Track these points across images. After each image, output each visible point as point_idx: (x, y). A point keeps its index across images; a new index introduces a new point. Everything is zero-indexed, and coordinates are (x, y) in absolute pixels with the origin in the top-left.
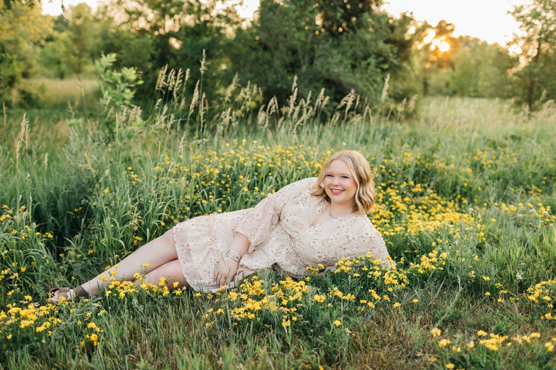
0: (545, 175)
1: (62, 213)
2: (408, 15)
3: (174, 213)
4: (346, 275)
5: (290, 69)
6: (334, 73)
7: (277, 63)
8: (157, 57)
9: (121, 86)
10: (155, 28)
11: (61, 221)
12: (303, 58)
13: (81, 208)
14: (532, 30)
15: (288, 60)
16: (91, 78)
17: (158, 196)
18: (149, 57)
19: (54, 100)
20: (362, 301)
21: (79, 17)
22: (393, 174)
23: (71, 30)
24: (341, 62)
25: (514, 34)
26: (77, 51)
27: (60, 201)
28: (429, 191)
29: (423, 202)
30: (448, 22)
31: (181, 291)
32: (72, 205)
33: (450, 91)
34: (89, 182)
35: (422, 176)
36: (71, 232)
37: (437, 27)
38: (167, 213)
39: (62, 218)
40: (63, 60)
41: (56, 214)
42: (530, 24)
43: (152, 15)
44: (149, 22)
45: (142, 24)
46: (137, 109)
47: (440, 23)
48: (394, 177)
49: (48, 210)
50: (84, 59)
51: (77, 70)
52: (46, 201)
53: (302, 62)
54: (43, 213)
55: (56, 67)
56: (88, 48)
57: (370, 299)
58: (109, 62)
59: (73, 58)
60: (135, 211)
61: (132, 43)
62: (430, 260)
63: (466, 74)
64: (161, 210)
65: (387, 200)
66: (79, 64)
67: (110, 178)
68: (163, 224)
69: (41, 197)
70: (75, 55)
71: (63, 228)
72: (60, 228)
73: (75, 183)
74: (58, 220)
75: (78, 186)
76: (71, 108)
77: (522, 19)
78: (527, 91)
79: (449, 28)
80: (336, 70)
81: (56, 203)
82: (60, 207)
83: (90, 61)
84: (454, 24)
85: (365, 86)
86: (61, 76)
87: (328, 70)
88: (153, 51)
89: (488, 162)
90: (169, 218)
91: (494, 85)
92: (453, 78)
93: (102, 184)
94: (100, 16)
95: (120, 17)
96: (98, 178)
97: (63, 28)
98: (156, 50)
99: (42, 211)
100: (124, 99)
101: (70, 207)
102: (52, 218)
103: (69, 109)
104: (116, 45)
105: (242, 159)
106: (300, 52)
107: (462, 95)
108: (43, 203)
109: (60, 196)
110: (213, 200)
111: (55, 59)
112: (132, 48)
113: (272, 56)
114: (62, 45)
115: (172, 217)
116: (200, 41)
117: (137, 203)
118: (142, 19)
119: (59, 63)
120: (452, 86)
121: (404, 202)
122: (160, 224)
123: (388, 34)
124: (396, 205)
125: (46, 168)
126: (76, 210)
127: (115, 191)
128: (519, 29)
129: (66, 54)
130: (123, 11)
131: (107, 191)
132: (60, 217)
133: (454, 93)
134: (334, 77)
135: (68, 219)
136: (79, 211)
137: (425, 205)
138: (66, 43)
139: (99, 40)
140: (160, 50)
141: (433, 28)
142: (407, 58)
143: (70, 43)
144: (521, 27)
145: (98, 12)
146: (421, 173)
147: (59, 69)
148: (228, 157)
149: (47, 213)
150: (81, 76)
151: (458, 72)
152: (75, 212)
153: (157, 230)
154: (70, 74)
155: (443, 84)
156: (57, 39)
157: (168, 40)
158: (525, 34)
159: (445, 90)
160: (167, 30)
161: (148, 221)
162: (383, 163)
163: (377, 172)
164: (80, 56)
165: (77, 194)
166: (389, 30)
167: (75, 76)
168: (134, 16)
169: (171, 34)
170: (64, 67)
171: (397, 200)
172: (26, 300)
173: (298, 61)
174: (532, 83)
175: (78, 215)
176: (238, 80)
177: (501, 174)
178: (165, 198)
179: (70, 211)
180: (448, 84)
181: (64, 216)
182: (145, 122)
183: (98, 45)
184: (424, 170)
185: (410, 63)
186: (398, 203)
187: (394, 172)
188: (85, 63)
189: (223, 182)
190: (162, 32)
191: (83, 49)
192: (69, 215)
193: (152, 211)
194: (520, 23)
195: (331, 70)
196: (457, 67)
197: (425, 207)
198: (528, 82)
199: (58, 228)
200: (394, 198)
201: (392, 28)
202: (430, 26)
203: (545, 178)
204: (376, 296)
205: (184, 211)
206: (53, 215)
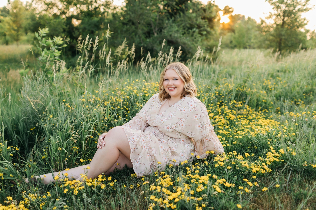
0: (304, 93)
1: (22, 132)
2: (212, 2)
3: (97, 129)
4: (223, 169)
5: (147, 35)
6: (174, 37)
7: (140, 32)
8: (67, 30)
9: (52, 48)
10: (63, 13)
11: (22, 137)
12: (155, 28)
13: (34, 128)
14: (279, 10)
15: (146, 29)
16: (24, 44)
17: (87, 118)
18: (62, 30)
19: (4, 57)
20: (240, 188)
21: (16, 8)
22: (223, 97)
23: (11, 15)
24: (178, 31)
25: (270, 12)
26: (16, 28)
27: (20, 125)
28: (246, 106)
29: (244, 113)
30: (230, 7)
31: (113, 183)
32: (28, 127)
33: (233, 46)
34: (39, 111)
35: (240, 97)
36: (29, 144)
37: (224, 10)
38: (93, 129)
39: (22, 135)
40: (7, 33)
41: (18, 133)
42: (278, 7)
43: (61, 6)
44: (59, 10)
45: (56, 11)
46: (63, 62)
47: (226, 7)
48: (223, 98)
49: (13, 130)
50: (20, 33)
51: (16, 39)
52: (11, 124)
53: (154, 31)
54: (10, 133)
55: (3, 37)
56: (23, 26)
57: (246, 185)
58: (44, 33)
59: (13, 32)
60: (73, 129)
61: (52, 22)
62: (273, 155)
63: (242, 36)
64: (90, 129)
65: (223, 113)
66: (18, 35)
67: (53, 108)
68: (92, 137)
69: (8, 122)
70: (15, 30)
71: (24, 142)
72: (21, 141)
73: (30, 112)
74: (20, 137)
75: (32, 113)
76: (23, 63)
77: (273, 4)
78: (278, 44)
79: (231, 10)
80: (176, 35)
81: (17, 125)
82: (21, 128)
83: (24, 34)
84: (233, 8)
85: (193, 44)
86: (7, 43)
87: (171, 35)
88: (65, 27)
89: (272, 86)
90: (95, 132)
91: (260, 41)
92: (234, 38)
93: (48, 111)
94: (28, 7)
95: (42, 7)
96: (44, 108)
97: (6, 14)
98: (66, 26)
99: (9, 131)
100: (55, 56)
101: (27, 127)
102: (16, 135)
103: (22, 64)
104: (42, 23)
105: (135, 91)
106: (153, 25)
107: (240, 48)
108: (10, 126)
109: (21, 121)
110: (121, 119)
111: (2, 33)
112: (52, 25)
113: (136, 28)
114: (7, 24)
115: (96, 132)
116: (93, 20)
117: (73, 124)
118: (55, 8)
119: (5, 35)
120: (234, 43)
121: (233, 114)
122: (90, 137)
123: (202, 14)
124: (229, 116)
125: (10, 103)
126: (31, 129)
127: (58, 116)
128: (273, 10)
129: (9, 30)
130: (43, 3)
131: (51, 116)
132: (21, 134)
133: (235, 46)
134: (174, 40)
135: (26, 136)
136: (33, 130)
137: (245, 115)
138: (9, 23)
139: (29, 21)
140: (68, 26)
141: (222, 10)
142: (212, 27)
143: (11, 23)
144: (273, 8)
145: (27, 5)
146: (239, 95)
147: (5, 38)
148: (126, 91)
149: (12, 133)
150: (19, 43)
151: (237, 35)
152: (30, 131)
153: (88, 141)
154: (12, 42)
155: (228, 42)
156: (3, 21)
157: (71, 20)
158: (276, 12)
159: (230, 45)
160: (70, 14)
161: (82, 136)
162: (215, 90)
163: (213, 96)
164: (18, 31)
165: (31, 119)
166: (203, 11)
167: (15, 43)
168: (50, 6)
169: (73, 17)
170: (8, 37)
171: (229, 113)
172: (8, 200)
173: (151, 30)
174: (281, 40)
175: (33, 132)
176: (126, 43)
177: (280, 93)
178: (91, 120)
179: (28, 130)
180: (231, 42)
181: (23, 134)
182: (68, 70)
183: (29, 24)
184: (240, 93)
185: (214, 30)
186: (230, 114)
187: (223, 95)
188: (22, 35)
189: (125, 107)
190: (67, 15)
191: (20, 27)
192: (27, 133)
193: (85, 129)
194: (273, 6)
195: (173, 35)
196: (236, 32)
197: (245, 116)
198: (278, 40)
199: (20, 142)
200: (227, 111)
201: (205, 10)
202: (220, 10)
203: (304, 94)
204: (250, 184)
205: (103, 127)
206: (17, 134)
